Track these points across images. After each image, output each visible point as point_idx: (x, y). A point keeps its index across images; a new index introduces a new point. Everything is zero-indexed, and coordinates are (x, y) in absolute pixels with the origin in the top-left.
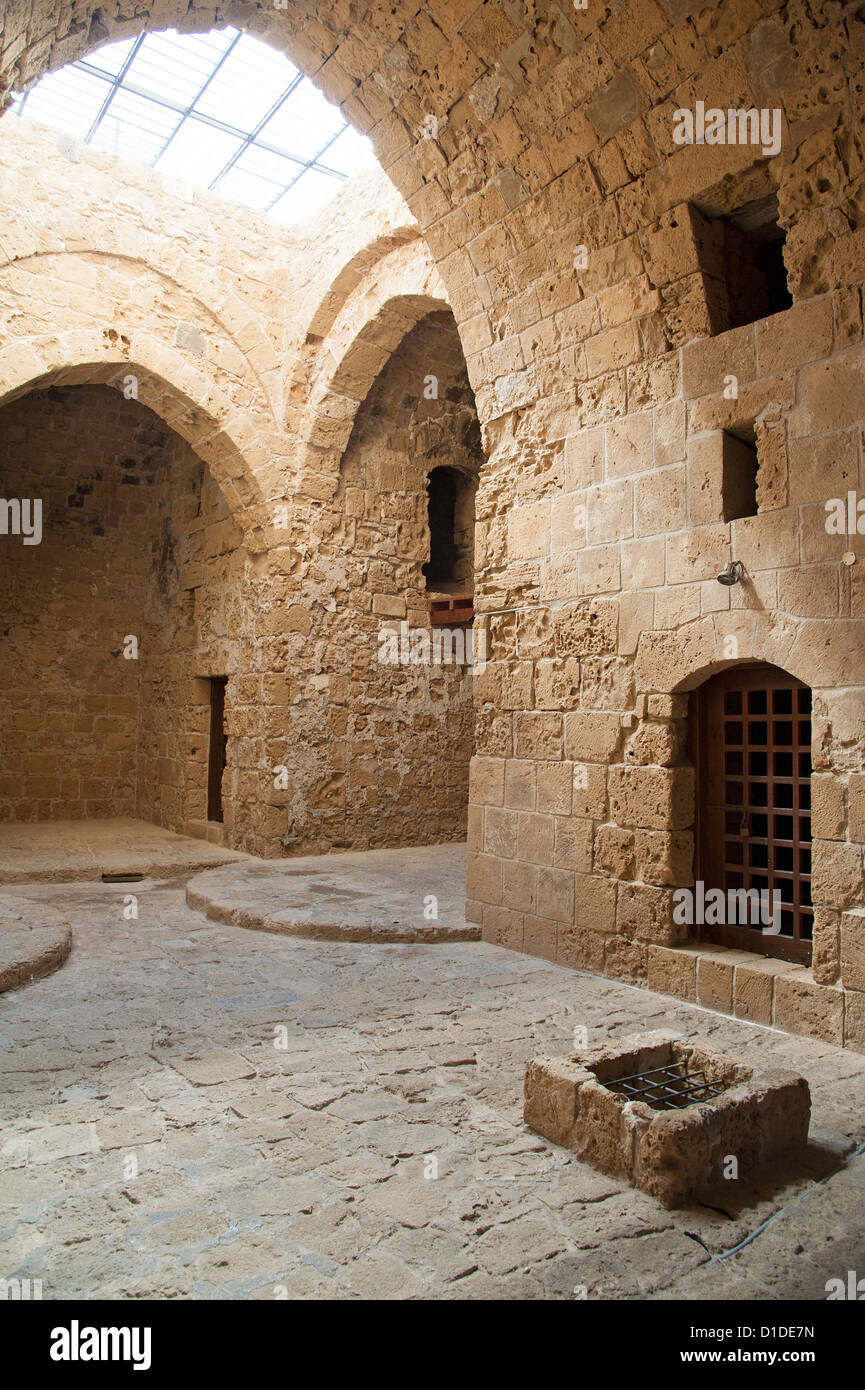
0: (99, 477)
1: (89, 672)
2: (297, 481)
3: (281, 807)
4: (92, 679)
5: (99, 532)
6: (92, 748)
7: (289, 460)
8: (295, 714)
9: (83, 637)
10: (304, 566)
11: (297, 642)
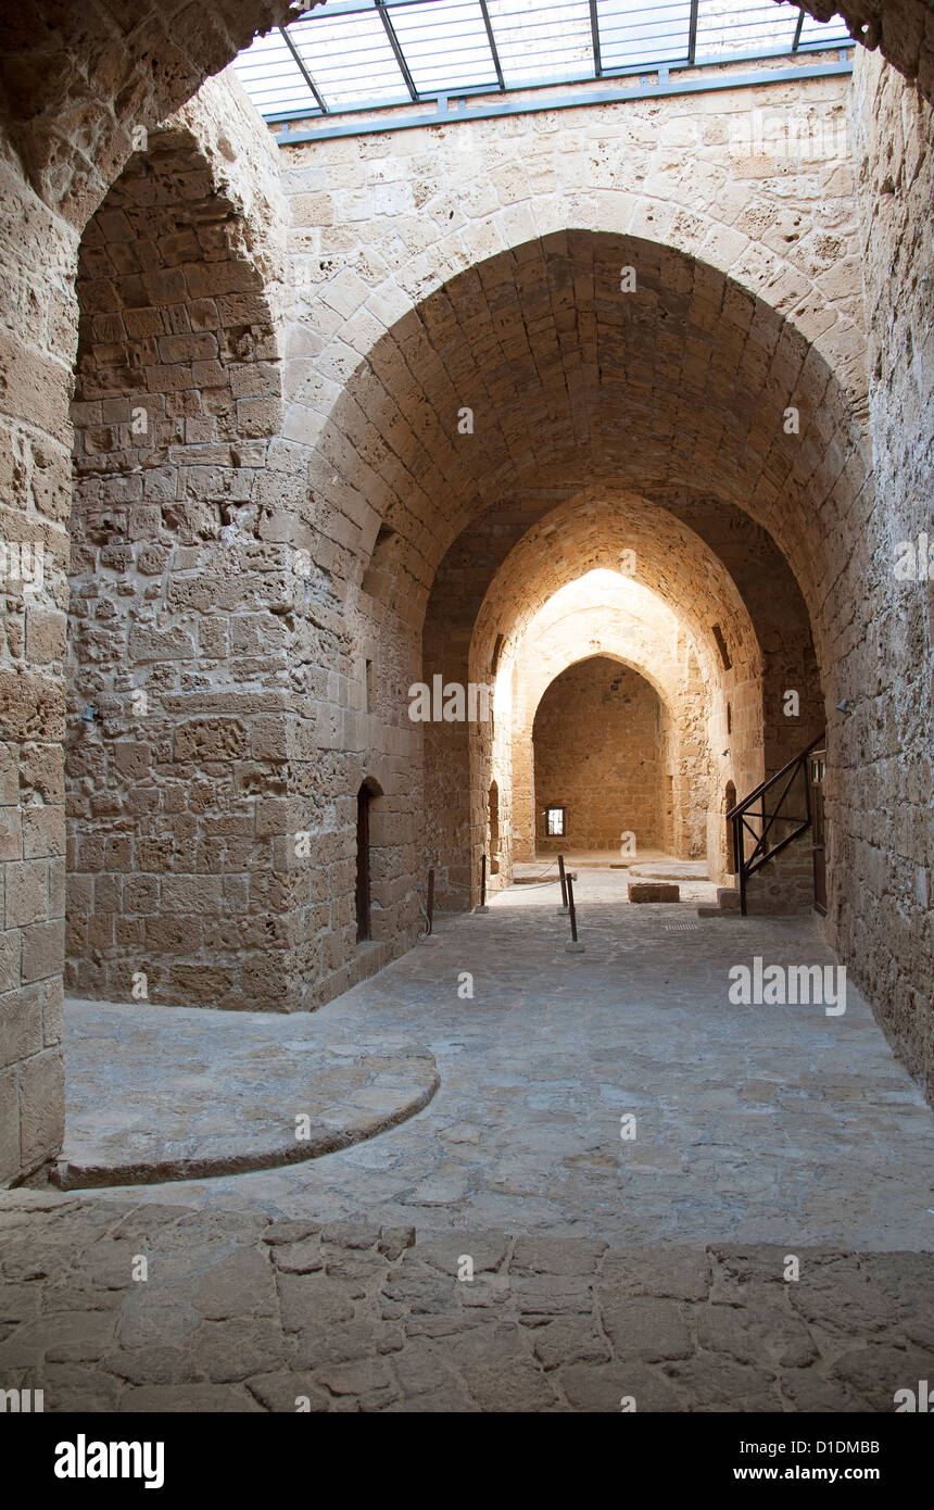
0: (624, 674)
1: (628, 774)
2: (686, 685)
3: (688, 837)
4: (631, 777)
5: (628, 701)
6: (633, 813)
7: (681, 676)
8: (693, 794)
9: (624, 756)
10: (693, 724)
11: (692, 761)
